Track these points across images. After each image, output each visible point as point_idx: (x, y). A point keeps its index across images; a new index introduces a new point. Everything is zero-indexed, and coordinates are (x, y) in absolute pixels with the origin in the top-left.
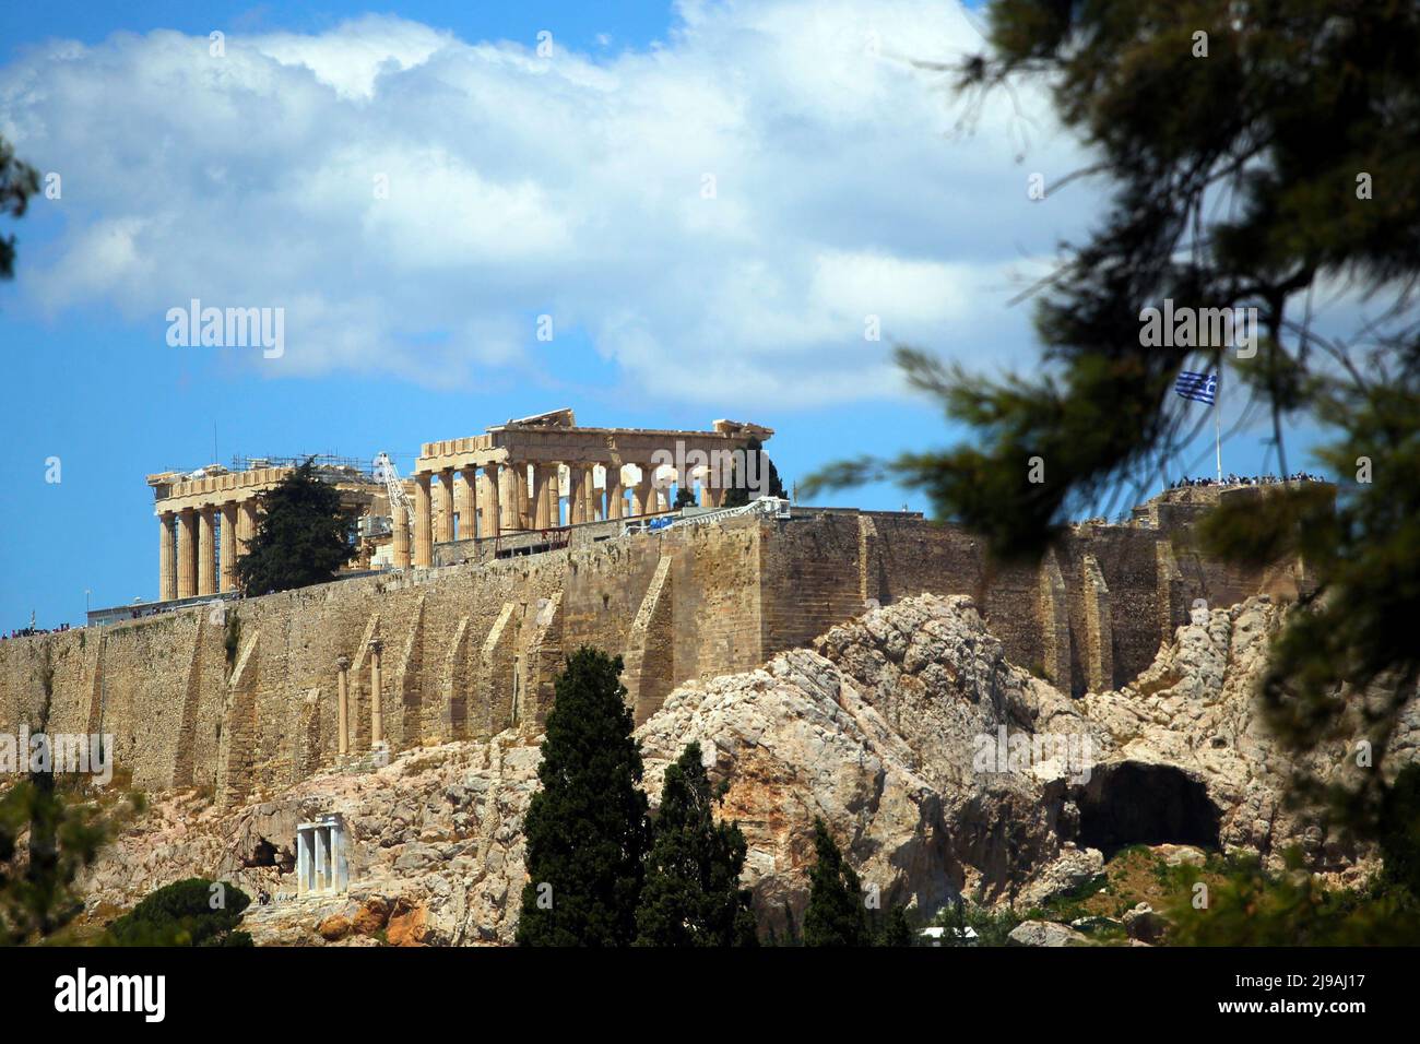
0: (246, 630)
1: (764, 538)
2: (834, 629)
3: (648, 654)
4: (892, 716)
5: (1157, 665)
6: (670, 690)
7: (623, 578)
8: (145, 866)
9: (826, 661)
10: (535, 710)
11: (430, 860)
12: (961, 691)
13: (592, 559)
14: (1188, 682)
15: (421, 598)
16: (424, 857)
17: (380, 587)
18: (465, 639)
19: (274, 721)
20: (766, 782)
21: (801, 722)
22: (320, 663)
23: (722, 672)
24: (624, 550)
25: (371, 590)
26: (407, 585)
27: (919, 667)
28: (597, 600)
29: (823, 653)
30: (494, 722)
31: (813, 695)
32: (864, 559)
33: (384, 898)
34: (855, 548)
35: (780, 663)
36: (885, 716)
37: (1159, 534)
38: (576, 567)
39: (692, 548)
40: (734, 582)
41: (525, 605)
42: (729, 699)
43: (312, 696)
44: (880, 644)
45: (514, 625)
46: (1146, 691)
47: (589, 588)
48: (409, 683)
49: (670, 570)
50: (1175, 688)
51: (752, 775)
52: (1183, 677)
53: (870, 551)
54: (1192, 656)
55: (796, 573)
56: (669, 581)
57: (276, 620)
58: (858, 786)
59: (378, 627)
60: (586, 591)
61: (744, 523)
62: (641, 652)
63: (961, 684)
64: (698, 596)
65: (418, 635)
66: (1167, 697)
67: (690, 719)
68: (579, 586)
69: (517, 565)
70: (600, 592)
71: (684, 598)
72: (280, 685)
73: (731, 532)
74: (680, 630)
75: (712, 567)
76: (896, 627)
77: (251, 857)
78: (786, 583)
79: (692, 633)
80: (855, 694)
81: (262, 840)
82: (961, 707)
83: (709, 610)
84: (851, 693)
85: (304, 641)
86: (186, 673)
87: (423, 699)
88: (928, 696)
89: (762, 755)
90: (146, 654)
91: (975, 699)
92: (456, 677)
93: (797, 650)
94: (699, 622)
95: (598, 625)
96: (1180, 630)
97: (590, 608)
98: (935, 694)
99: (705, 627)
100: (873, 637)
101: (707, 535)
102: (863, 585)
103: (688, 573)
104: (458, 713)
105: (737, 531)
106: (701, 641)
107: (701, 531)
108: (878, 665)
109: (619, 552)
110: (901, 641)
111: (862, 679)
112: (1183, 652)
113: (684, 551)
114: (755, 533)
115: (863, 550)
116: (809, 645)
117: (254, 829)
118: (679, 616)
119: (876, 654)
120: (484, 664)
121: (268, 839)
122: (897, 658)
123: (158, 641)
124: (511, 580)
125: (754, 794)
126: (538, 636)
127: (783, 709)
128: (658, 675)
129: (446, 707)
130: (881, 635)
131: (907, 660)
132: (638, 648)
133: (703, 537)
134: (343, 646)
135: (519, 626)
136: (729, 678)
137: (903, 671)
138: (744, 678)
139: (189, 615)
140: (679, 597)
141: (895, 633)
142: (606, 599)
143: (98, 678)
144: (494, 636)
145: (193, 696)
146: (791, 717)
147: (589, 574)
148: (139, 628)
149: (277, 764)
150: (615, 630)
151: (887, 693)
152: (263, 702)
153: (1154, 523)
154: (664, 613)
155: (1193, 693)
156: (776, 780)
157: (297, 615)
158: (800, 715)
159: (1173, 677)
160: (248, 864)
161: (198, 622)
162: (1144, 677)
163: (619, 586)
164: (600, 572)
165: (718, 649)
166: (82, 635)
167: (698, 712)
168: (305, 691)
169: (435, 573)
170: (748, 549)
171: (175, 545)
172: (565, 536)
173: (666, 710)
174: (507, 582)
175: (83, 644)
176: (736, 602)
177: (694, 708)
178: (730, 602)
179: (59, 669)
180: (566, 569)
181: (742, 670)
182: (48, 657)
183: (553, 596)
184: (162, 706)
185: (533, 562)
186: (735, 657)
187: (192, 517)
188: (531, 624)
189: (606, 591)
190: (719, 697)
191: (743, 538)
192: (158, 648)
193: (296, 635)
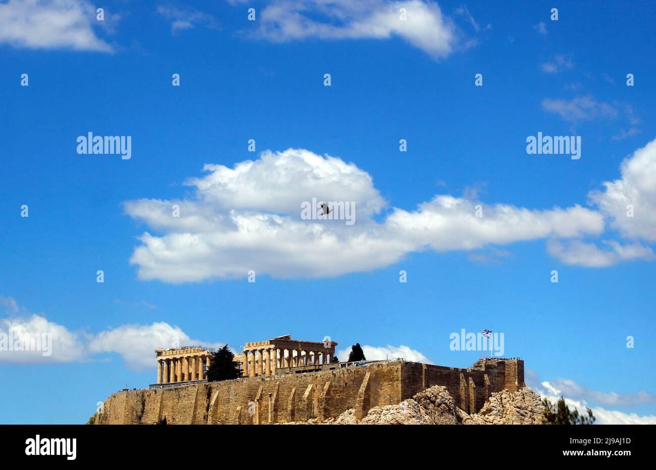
0: (214, 390)
1: (402, 368)
2: (418, 394)
3: (364, 399)
4: (433, 418)
5: (485, 407)
6: (369, 409)
7: (352, 378)
9: (416, 403)
10: (323, 414)
12: (450, 412)
13: (341, 373)
14: (494, 412)
15: (278, 383)
17: (263, 379)
18: (294, 394)
21: (414, 419)
22: (241, 399)
23: (387, 405)
24: (353, 371)
25: (259, 380)
26: (273, 379)
27: (439, 405)
28: (342, 384)
29: (415, 400)
30: (307, 416)
31: (415, 411)
32: (424, 375)
34: (421, 372)
35: (405, 402)
36: (431, 418)
37: (485, 372)
38: (335, 375)
39: (377, 371)
40: (392, 380)
41: (316, 385)
42: (392, 412)
43: (239, 408)
44: (429, 398)
45: (313, 390)
46: (484, 414)
48: (275, 406)
49: (370, 376)
50: (491, 413)
52: (492, 410)
53: (425, 373)
54: (495, 405)
55: (409, 378)
56: (369, 380)
57: (225, 388)
59: (262, 390)
60: (339, 382)
61: (395, 364)
62: (363, 398)
63: (450, 410)
64: (379, 384)
65: (278, 393)
66: (490, 416)
67: (380, 417)
68: (336, 380)
69: (313, 374)
70: (344, 382)
71: (374, 384)
72: (227, 405)
73: (391, 367)
74: (373, 393)
75: (384, 376)
76: (433, 394)
78: (407, 381)
79: (377, 393)
80: (424, 412)
82: (450, 416)
83: (383, 388)
84: (423, 411)
85: (236, 394)
86: (193, 401)
87: (279, 410)
88: (442, 413)
90: (179, 397)
91: (453, 414)
92: (293, 404)
93: (409, 399)
94: (379, 391)
95: (343, 391)
96: (490, 398)
97: (340, 386)
98: (444, 412)
99: (381, 392)
100: (427, 396)
101: (382, 367)
102: (423, 382)
103: (376, 377)
104: (293, 412)
105: (393, 366)
106: (380, 396)
107: (380, 366)
108: (429, 404)
109: (351, 371)
110: (434, 398)
111: (425, 408)
112: (492, 404)
113: (374, 371)
114: (400, 367)
115: (424, 373)
116: (412, 398)
118: (373, 389)
119: (428, 401)
120: (304, 401)
122: (433, 402)
123: (183, 393)
124: (311, 378)
126: (323, 394)
127: (409, 415)
128: (367, 405)
129: (289, 412)
130: (429, 396)
131: (436, 403)
132: (361, 397)
134: (249, 395)
135: (314, 391)
136: (390, 406)
137: (435, 406)
138: (395, 406)
139: (194, 386)
140: (372, 384)
142: (346, 384)
143: (161, 402)
144: (307, 393)
145: (196, 407)
146: (411, 417)
147: (340, 377)
148: (176, 389)
150: (350, 392)
151: (431, 412)
152: (221, 410)
153: (483, 369)
154: (368, 388)
155: (496, 415)
157: (233, 386)
158: (413, 417)
159: (489, 411)
161: (197, 388)
162: (483, 410)
163: (351, 380)
164: (344, 377)
165: (386, 398)
166: (155, 391)
167: (382, 415)
168: (236, 407)
169: (283, 376)
170: (397, 371)
171: (162, 368)
172: (320, 367)
173: (370, 414)
174: (309, 379)
175: (156, 393)
176: (392, 385)
177: (380, 414)
178: (390, 386)
179: (147, 399)
180: (332, 376)
181: (394, 404)
182: (143, 396)
183: (327, 383)
184: (185, 410)
185: (319, 373)
186: (392, 401)
187: (168, 361)
188: (319, 390)
189: (346, 382)
190: (387, 411)
191: (395, 368)
192: (183, 394)
193: (232, 392)
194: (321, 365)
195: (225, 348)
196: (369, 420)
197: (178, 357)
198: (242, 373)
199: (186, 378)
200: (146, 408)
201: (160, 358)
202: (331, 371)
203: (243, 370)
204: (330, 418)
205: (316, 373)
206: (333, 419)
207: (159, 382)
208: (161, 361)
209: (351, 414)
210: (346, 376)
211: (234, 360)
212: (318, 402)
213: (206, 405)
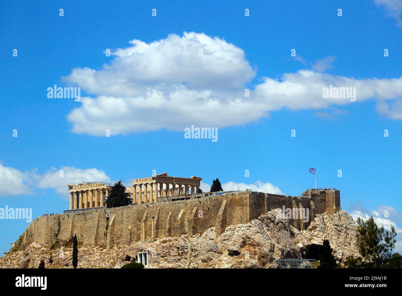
1: (250, 197)
2: (261, 215)
3: (222, 220)
5: (311, 225)
6: (226, 227)
7: (213, 204)
8: (94, 260)
9: (261, 222)
10: (192, 231)
11: (176, 260)
12: (285, 229)
13: (205, 200)
14: (318, 229)
15: (159, 208)
16: (174, 259)
17: (147, 206)
18: (171, 216)
19: (119, 232)
20: (253, 246)
21: (259, 234)
22: (132, 221)
23: (239, 224)
24: (213, 199)
25: (145, 206)
26: (155, 205)
27: (278, 224)
28: (206, 209)
29: (260, 220)
30: (180, 233)
31: (260, 228)
32: (266, 202)
33: (168, 267)
34: (264, 199)
35: (253, 222)
36: (272, 233)
37: (311, 199)
38: (200, 202)
39: (231, 198)
40: (242, 205)
41: (187, 210)
42: (243, 229)
43: (130, 227)
44: (270, 219)
45: (184, 214)
46: (311, 230)
47: (204, 206)
48: (157, 225)
49: (226, 203)
50: (316, 229)
51: (250, 244)
52: (317, 228)
53: (267, 200)
54: (318, 223)
55: (255, 204)
56: (226, 205)
57: (119, 212)
58: (271, 247)
59: (147, 214)
61: (245, 194)
62: (221, 219)
63: (285, 227)
64: (233, 208)
65: (158, 215)
66: (315, 231)
67: (234, 233)
68: (202, 206)
69: (185, 202)
70: (207, 207)
71: (229, 208)
72: (121, 225)
73: (242, 195)
74: (228, 215)
75: (236, 203)
76: (273, 216)
77: (124, 259)
78: (254, 206)
79: (231, 215)
80: (266, 229)
81: (127, 255)
82: (285, 232)
83: (236, 211)
84: (265, 228)
85: (127, 216)
86: (96, 223)
87: (159, 228)
88: (279, 229)
89: (252, 240)
90: (86, 220)
91: (287, 230)
92: (170, 224)
93: (255, 219)
94: (233, 213)
95: (206, 214)
96: (315, 218)
98: (281, 229)
99: (234, 214)
100: (269, 217)
102: (266, 207)
103: (231, 203)
104: (169, 231)
105: (243, 195)
106: (234, 217)
107: (234, 195)
108: (270, 223)
109: (212, 199)
110: (274, 218)
111: (267, 226)
112: (316, 223)
113: (229, 199)
114: (248, 196)
115: (266, 200)
116: (257, 218)
117: (125, 253)
118: (228, 212)
119: (269, 221)
120: (178, 221)
121: (129, 255)
122: (273, 222)
123: (88, 216)
124: (183, 204)
125: (250, 248)
126: (192, 216)
127: (255, 231)
128: (224, 224)
129: (167, 230)
131: (275, 222)
132: (220, 218)
133: (234, 196)
134: (137, 217)
135: (185, 214)
136: (242, 225)
137: (274, 224)
138: (245, 225)
139: (96, 211)
140: (228, 208)
141: (273, 217)
142: (209, 208)
143: (73, 223)
144: (180, 216)
145: (98, 227)
146: (257, 233)
147: (204, 204)
148: (83, 214)
149: (120, 241)
150: (211, 215)
151: (272, 228)
152: (117, 228)
153: (310, 197)
154: (225, 212)
155: (320, 231)
156: (255, 245)
157: (125, 211)
158: (259, 232)
159: (314, 228)
160: (123, 260)
161: (99, 212)
162: (310, 227)
163: (212, 206)
164: (207, 203)
165: (238, 219)
166: (68, 215)
167: (235, 231)
168: (128, 226)
169: (162, 203)
170: (246, 199)
171: (73, 199)
172: (190, 196)
173: (227, 231)
174: (182, 205)
175: (68, 217)
176: (243, 209)
177: (234, 231)
178: (241, 209)
179: (62, 222)
180: (198, 203)
181: (244, 223)
182: (59, 219)
183: (195, 208)
184: (90, 229)
185: (189, 201)
186: (242, 221)
187: (77, 193)
188: (188, 213)
189: (209, 207)
190: (239, 229)
191: (245, 197)
192: (89, 218)
193: (125, 215)
194: (190, 195)
195: (119, 183)
196: (226, 235)
197: (85, 190)
198: (132, 201)
199: (91, 205)
200: (61, 228)
201: (71, 191)
202: (197, 199)
203: (133, 199)
204: (197, 234)
205: (187, 200)
206: (199, 235)
207: (70, 209)
208: (72, 193)
209: (212, 231)
210: (208, 202)
211: (126, 191)
212: (188, 222)
213: (106, 225)
